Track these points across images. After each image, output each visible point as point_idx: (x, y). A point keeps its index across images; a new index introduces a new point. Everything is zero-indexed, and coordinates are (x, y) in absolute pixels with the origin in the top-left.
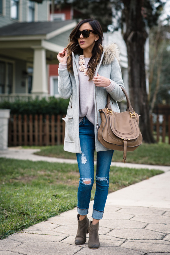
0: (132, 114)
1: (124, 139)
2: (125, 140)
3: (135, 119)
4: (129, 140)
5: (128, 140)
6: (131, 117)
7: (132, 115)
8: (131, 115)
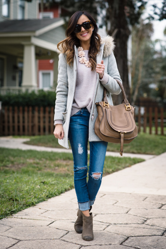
2: (122, 133)
4: (126, 133)
6: (126, 110)
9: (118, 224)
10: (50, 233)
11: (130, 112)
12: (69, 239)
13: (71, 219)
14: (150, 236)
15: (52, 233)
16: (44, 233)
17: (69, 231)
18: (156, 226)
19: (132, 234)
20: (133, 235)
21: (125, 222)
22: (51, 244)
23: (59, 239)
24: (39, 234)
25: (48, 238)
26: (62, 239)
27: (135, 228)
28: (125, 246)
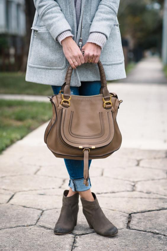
0: (106, 102)
1: (83, 148)
2: (85, 150)
3: (111, 110)
4: (94, 149)
5: (91, 149)
6: (103, 106)
7: (107, 104)
8: (104, 102)
9: (102, 193)
10: (18, 214)
11: (110, 111)
12: (51, 225)
13: (35, 190)
14: (157, 210)
15: (21, 216)
16: (9, 216)
17: (43, 209)
18: (154, 193)
19: (132, 209)
20: (135, 211)
21: (110, 190)
22: (28, 235)
23: (35, 224)
24: (3, 219)
25: (19, 225)
26: (41, 225)
27: (130, 199)
28: (136, 230)
